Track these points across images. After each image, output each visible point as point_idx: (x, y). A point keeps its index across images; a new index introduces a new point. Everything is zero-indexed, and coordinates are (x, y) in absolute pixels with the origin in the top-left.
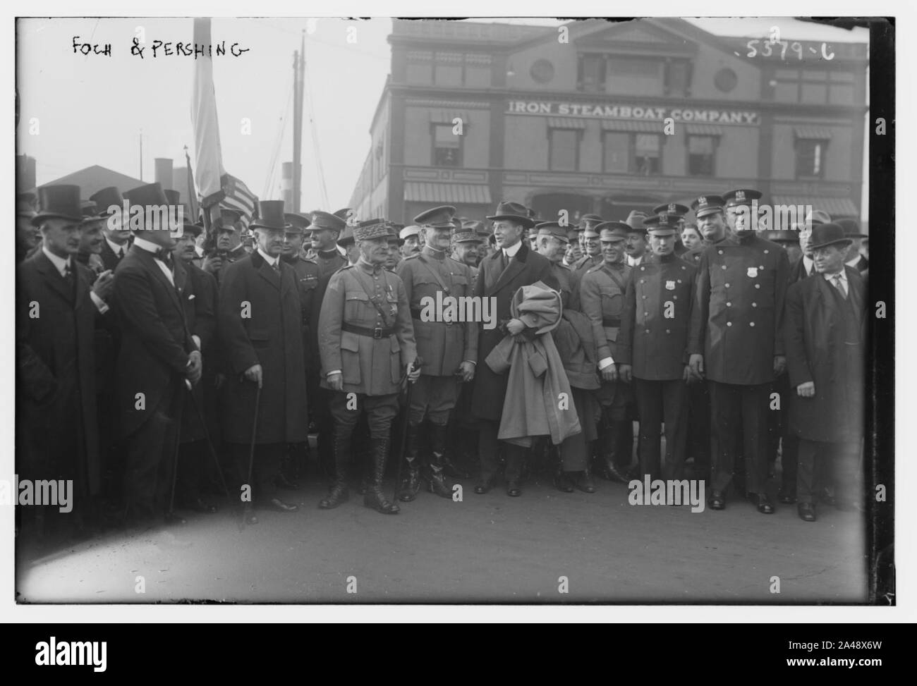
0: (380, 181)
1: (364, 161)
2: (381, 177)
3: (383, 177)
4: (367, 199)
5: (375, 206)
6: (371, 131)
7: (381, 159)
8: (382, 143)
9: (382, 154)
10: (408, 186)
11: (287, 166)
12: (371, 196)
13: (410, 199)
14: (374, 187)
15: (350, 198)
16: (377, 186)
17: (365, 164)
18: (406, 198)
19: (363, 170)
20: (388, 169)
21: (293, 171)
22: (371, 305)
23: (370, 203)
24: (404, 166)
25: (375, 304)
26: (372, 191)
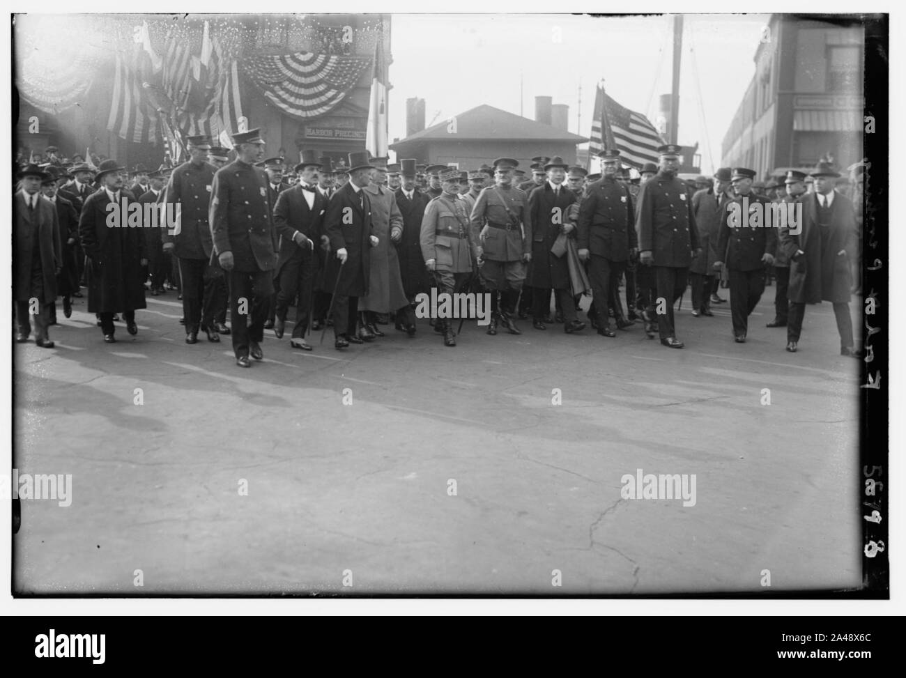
0: (765, 110)
1: (746, 90)
2: (766, 106)
3: (769, 106)
4: (747, 131)
5: (757, 139)
6: (756, 59)
7: (767, 86)
8: (770, 70)
9: (768, 82)
10: (798, 116)
11: (665, 98)
12: (753, 127)
13: (801, 128)
14: (757, 117)
15: (726, 131)
16: (760, 117)
17: (746, 94)
18: (795, 127)
19: (744, 101)
20: (777, 98)
21: (671, 104)
22: (455, 219)
23: (752, 133)
24: (794, 94)
25: (458, 218)
26: (755, 121)
